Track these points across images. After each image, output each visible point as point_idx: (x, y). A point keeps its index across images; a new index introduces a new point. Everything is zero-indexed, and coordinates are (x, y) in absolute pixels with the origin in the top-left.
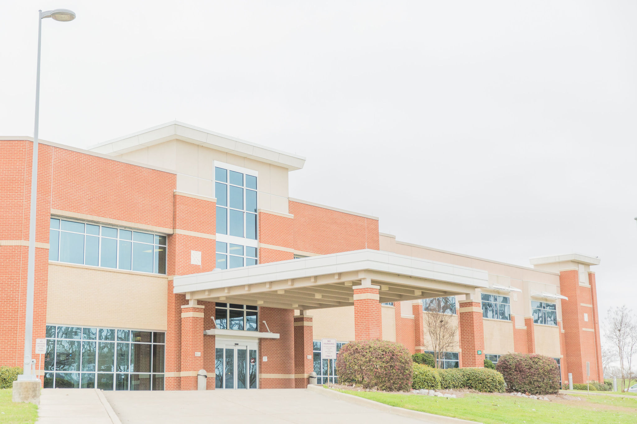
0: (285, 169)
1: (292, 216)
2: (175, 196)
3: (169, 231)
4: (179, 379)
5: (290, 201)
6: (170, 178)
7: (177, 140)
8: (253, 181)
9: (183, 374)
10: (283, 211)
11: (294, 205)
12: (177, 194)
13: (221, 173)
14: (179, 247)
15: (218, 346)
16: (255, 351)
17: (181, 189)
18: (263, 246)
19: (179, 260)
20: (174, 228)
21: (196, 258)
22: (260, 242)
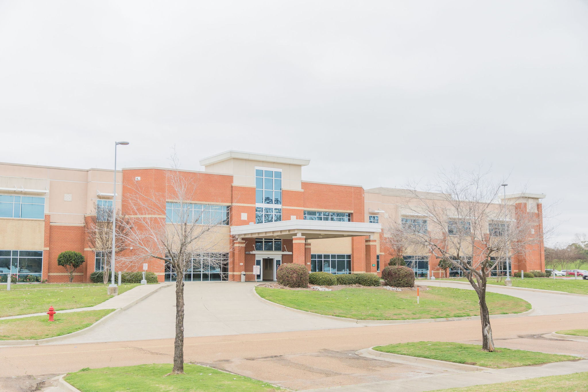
0: (300, 166)
1: (303, 190)
2: (232, 187)
3: (230, 204)
4: (233, 275)
5: (302, 183)
6: (230, 178)
7: (234, 159)
8: (279, 174)
9: (235, 273)
10: (298, 188)
11: (305, 185)
12: (233, 186)
13: (259, 173)
14: (234, 212)
15: (257, 259)
16: (280, 261)
17: (236, 183)
18: (285, 207)
19: (234, 219)
20: (232, 203)
21: (244, 216)
22: (283, 205)
